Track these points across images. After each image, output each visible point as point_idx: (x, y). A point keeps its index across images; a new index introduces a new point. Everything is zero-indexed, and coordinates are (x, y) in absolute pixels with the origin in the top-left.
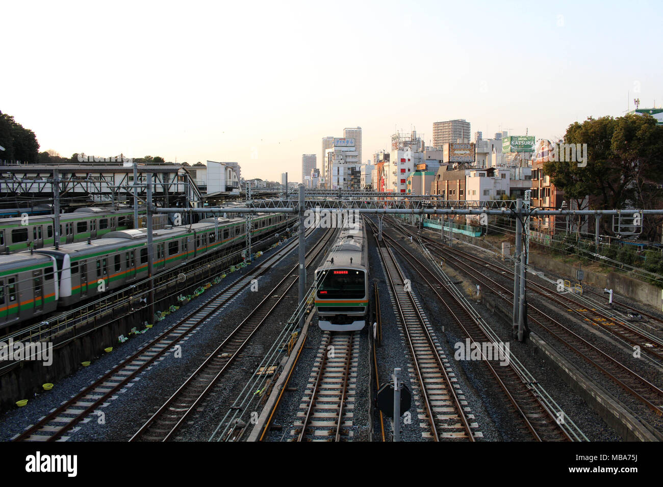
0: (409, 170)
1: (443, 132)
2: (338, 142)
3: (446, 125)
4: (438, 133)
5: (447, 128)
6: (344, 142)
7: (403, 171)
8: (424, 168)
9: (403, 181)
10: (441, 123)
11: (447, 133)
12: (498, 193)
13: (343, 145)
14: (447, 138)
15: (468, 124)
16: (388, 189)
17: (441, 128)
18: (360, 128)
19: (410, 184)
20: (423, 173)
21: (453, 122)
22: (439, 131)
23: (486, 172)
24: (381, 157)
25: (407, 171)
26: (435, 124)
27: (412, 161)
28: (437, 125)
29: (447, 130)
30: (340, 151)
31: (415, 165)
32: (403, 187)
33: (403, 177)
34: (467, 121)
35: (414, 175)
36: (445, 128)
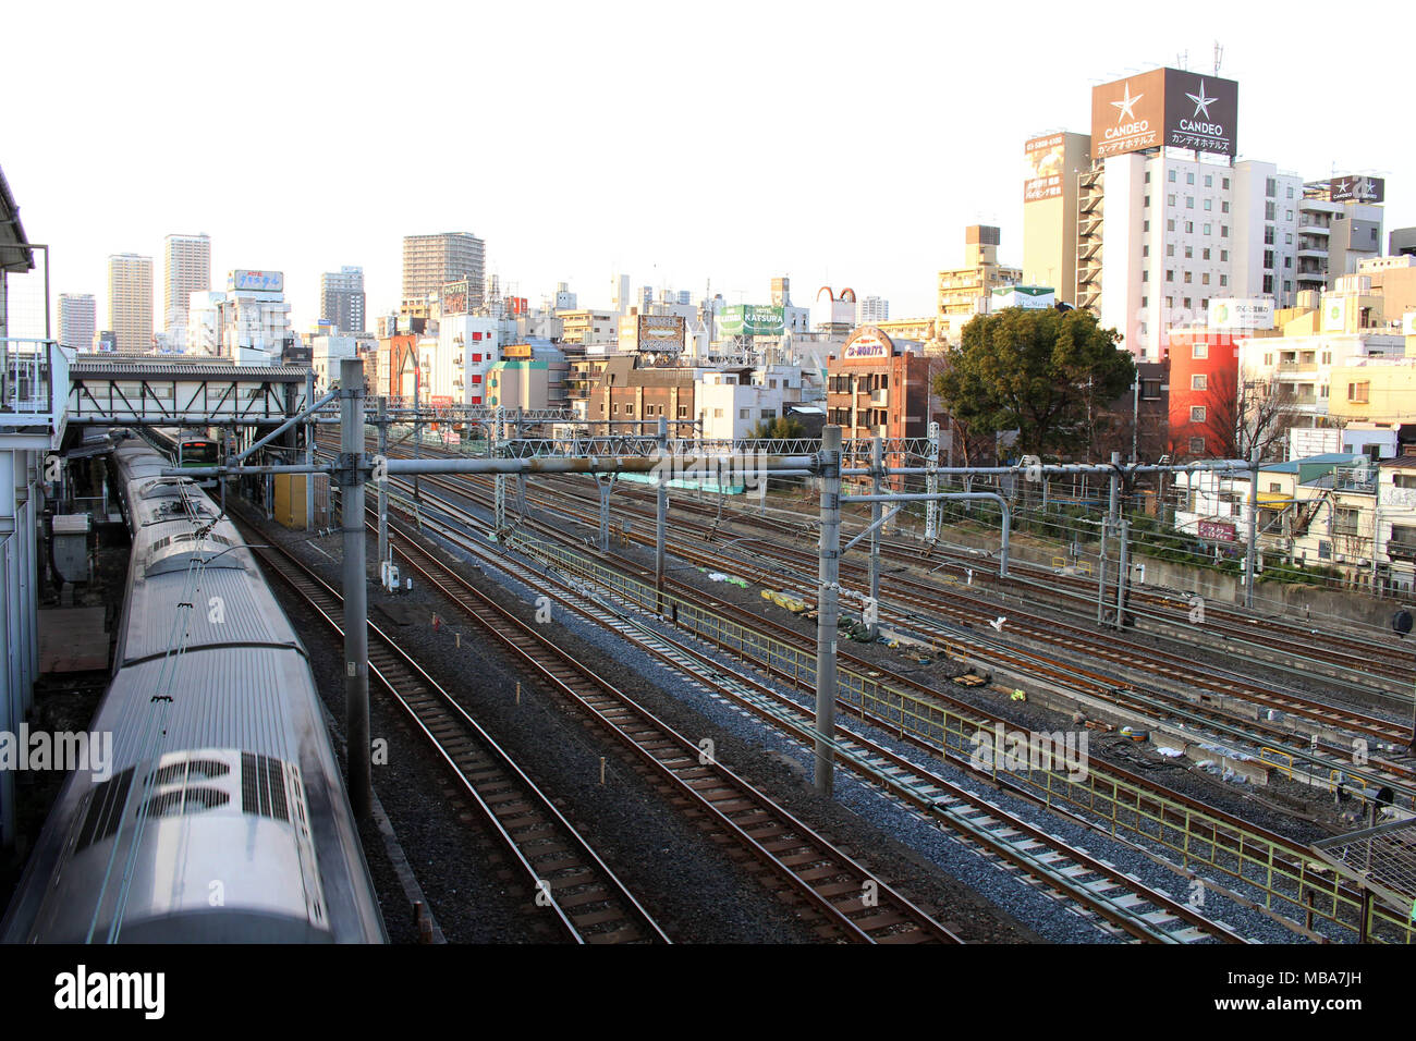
0: (489, 357)
1: (427, 258)
2: (243, 279)
3: (434, 243)
4: (415, 259)
5: (435, 249)
6: (257, 280)
7: (477, 358)
8: (529, 354)
9: (477, 379)
10: (421, 238)
11: (435, 261)
12: (765, 414)
13: (257, 286)
14: (435, 273)
15: (481, 243)
16: (433, 394)
17: (422, 249)
18: (207, 237)
19: (495, 385)
20: (525, 365)
21: (450, 236)
22: (418, 255)
23: (737, 376)
24: (404, 325)
25: (484, 357)
26: (409, 239)
27: (495, 337)
28: (412, 240)
29: (435, 255)
30: (251, 300)
31: (501, 347)
32: (476, 392)
33: (477, 370)
34: (478, 236)
35: (505, 367)
36: (431, 249)
